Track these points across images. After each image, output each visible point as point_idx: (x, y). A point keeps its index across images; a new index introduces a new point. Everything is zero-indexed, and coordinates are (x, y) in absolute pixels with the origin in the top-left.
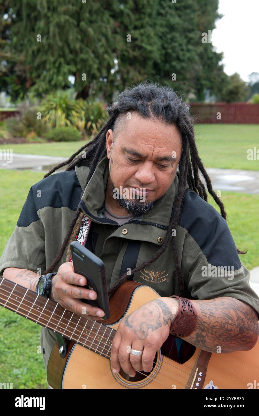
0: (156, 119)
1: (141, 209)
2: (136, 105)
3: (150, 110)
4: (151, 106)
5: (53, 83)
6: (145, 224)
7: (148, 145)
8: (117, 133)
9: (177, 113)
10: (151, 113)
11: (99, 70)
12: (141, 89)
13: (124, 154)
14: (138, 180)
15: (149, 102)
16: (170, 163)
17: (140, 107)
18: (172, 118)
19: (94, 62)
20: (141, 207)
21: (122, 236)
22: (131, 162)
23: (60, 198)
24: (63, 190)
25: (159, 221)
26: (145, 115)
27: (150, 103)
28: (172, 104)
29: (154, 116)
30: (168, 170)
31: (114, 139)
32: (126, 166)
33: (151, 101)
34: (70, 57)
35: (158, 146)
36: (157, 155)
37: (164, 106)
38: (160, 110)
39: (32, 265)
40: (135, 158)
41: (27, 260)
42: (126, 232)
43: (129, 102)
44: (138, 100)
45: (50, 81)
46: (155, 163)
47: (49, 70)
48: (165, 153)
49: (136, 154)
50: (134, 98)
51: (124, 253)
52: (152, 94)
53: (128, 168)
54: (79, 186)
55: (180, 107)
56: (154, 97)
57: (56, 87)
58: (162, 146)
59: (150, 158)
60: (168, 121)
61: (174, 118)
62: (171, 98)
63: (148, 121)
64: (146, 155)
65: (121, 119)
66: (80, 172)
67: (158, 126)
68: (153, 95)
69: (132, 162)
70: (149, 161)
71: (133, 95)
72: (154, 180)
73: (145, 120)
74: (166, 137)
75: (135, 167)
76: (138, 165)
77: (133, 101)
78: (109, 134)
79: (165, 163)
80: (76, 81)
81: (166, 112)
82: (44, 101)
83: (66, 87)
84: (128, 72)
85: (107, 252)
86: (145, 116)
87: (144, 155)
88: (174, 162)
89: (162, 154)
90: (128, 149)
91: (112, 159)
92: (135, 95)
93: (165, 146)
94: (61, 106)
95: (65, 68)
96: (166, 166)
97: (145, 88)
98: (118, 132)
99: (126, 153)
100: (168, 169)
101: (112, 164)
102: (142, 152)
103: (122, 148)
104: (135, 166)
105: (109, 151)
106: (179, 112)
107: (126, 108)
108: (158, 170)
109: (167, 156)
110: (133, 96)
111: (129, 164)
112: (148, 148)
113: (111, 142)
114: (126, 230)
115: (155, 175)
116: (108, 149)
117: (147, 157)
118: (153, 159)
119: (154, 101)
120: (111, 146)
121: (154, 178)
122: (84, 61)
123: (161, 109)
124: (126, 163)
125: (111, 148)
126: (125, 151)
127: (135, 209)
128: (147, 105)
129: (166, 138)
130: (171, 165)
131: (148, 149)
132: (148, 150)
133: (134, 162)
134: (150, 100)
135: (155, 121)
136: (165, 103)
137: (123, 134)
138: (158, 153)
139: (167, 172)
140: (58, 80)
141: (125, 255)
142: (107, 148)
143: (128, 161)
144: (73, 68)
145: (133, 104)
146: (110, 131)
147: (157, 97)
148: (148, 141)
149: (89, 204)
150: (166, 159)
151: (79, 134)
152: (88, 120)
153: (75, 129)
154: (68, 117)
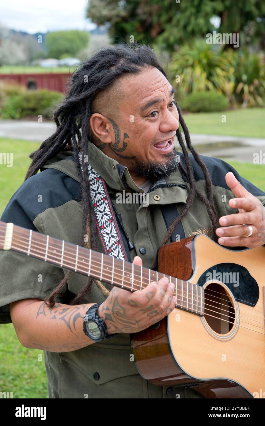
5: (190, 28)
39: (38, 292)
42: (159, 198)
45: (185, 27)
47: (184, 11)
57: (193, 34)
80: (222, 24)
82: (176, 56)
94: (200, 62)
95: (208, 6)
114: (158, 196)
140: (197, 25)
144: (219, 6)
151: (226, 101)
152: (238, 80)
153: (220, 94)
154: (209, 77)
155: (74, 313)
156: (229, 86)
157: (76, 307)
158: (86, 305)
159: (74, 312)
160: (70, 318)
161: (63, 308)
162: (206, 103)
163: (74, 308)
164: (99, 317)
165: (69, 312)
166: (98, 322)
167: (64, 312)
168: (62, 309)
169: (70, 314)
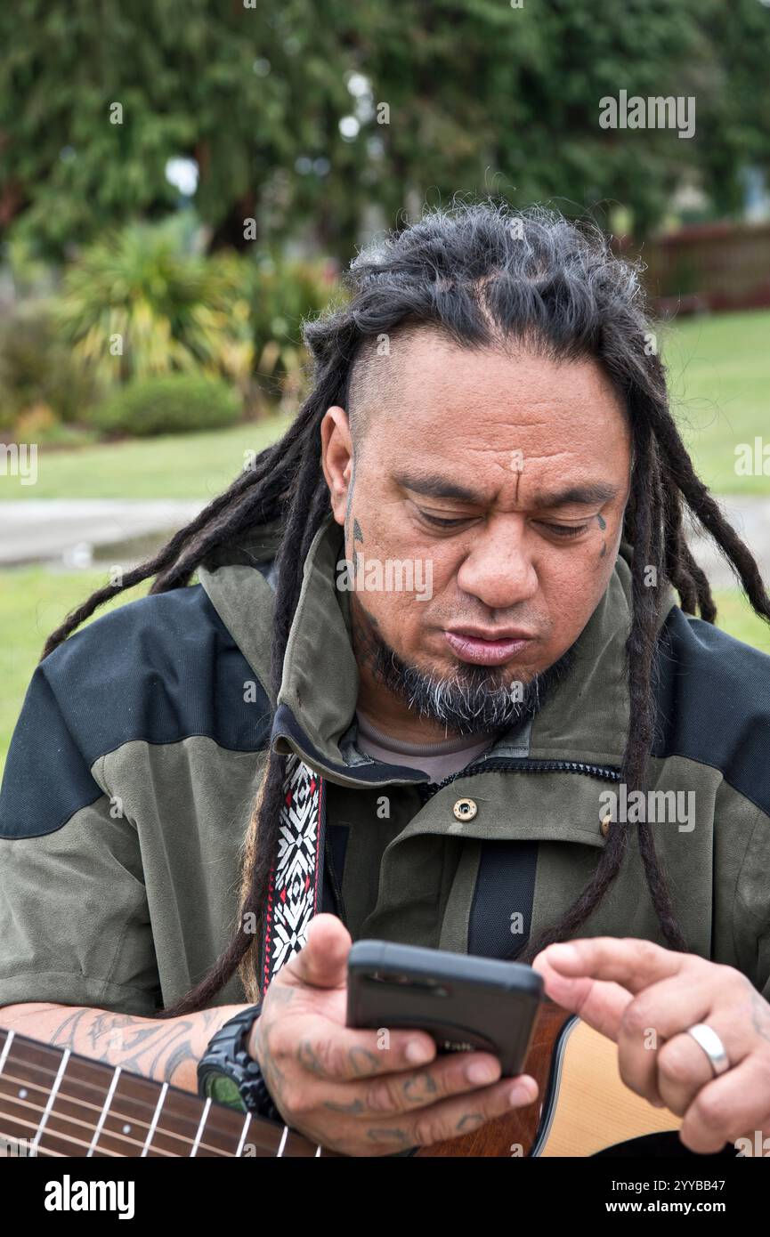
0: (514, 345)
1: (489, 710)
2: (429, 298)
3: (487, 313)
4: (487, 296)
5: (107, 194)
6: (542, 771)
7: (495, 450)
8: (364, 418)
9: (593, 309)
10: (492, 322)
11: (291, 124)
12: (437, 234)
13: (406, 497)
14: (473, 597)
15: (479, 281)
16: (592, 511)
17: (444, 307)
18: (579, 333)
19: (268, 94)
20: (489, 703)
21: (455, 829)
22: (435, 527)
23: (171, 703)
24: (181, 668)
25: (591, 750)
26: (469, 334)
27: (481, 284)
28: (570, 275)
29: (507, 335)
30: (585, 541)
31: (355, 445)
32: (419, 544)
33: (486, 275)
34: (165, 81)
35: (533, 452)
36: (538, 489)
37: (539, 288)
38: (528, 309)
39: (101, 984)
40: (446, 510)
41: (77, 967)
42: (473, 811)
43: (398, 288)
44: (433, 279)
45: (92, 191)
46: (534, 521)
47: (82, 146)
48: (566, 477)
49: (449, 492)
50: (414, 272)
51: (472, 893)
52: (487, 246)
53: (426, 550)
54: (235, 649)
55: (603, 285)
56: (494, 260)
57: (117, 212)
58: (548, 450)
59: (508, 503)
60: (564, 346)
61: (586, 330)
62: (562, 255)
63: (482, 356)
64: (491, 493)
65: (371, 362)
66: (227, 591)
67: (526, 372)
68: (490, 251)
69: (439, 528)
70: (508, 516)
71: (411, 262)
72: (534, 589)
73: (472, 354)
74: (565, 412)
75: (453, 544)
76: (465, 536)
77: (413, 285)
78: (332, 424)
79: (569, 516)
80: (201, 180)
81: (552, 311)
82: (74, 276)
83: (160, 206)
84: (414, 126)
85: (396, 901)
86: (470, 338)
87: (484, 492)
88: (606, 505)
89: (556, 484)
90: (418, 478)
91: (356, 523)
92: (418, 259)
93: (564, 445)
94: (146, 288)
95: (152, 131)
96: (580, 528)
97: (452, 224)
98: (368, 413)
99: (409, 492)
100: (586, 535)
101: (357, 542)
102: (472, 482)
103: (392, 478)
104: (454, 540)
105: (340, 495)
106: (601, 305)
107: (390, 317)
108: (546, 545)
109: (576, 484)
110: (409, 265)
111: (427, 534)
112: (495, 462)
113: (342, 457)
114: (472, 804)
115: (536, 565)
116: (336, 485)
117: (495, 499)
118: (522, 504)
119: (499, 275)
120: (345, 473)
121: (533, 577)
122: (226, 95)
123: (529, 302)
124: (416, 535)
125: (345, 482)
126: (407, 485)
127: (470, 715)
128: (473, 297)
129: (565, 416)
130: (596, 522)
131: (497, 467)
132: (497, 470)
133: (445, 527)
134: (480, 272)
135: (509, 355)
136: (541, 278)
137: (389, 421)
138: (539, 478)
139: (582, 550)
140: (125, 183)
141: (475, 899)
142: (332, 480)
143: (424, 525)
144: (184, 128)
145: (417, 296)
146: (334, 412)
147: (507, 255)
148: (491, 438)
149: (308, 718)
150: (574, 497)
151: (232, 399)
152: (262, 337)
153: (211, 379)
154: (179, 331)
155: (174, 1042)
156: (239, 356)
157: (182, 1023)
158: (217, 1013)
159: (171, 1041)
160: (156, 1060)
161: (140, 1027)
162: (176, 409)
163: (175, 1027)
164: (249, 1060)
165: (156, 1039)
166: (241, 1079)
167: (141, 1041)
168: (135, 1033)
169: (157, 1046)
